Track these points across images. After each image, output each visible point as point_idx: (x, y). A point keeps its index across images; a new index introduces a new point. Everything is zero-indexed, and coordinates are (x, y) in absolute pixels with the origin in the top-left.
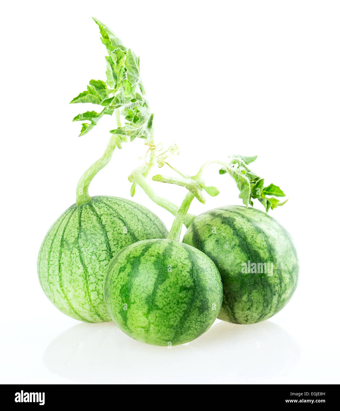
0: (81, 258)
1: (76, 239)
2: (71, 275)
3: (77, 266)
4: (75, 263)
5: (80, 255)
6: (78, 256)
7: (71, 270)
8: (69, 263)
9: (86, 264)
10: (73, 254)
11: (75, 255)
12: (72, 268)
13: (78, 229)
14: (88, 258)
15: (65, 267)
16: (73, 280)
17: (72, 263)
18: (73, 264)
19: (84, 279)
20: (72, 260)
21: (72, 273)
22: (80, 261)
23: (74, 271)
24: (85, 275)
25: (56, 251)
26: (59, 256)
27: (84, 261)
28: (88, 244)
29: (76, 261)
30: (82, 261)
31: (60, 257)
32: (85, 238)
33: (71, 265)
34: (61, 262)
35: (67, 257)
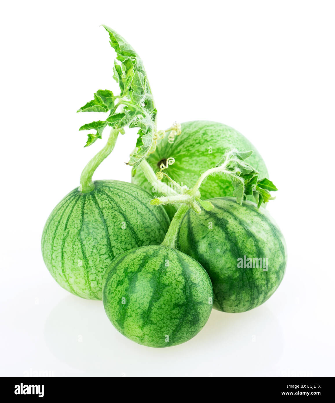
0: (82, 250)
1: (78, 231)
2: (73, 264)
3: (79, 257)
4: (77, 254)
5: (82, 247)
6: (80, 248)
7: (73, 260)
8: (72, 253)
9: (87, 256)
10: (76, 245)
11: (77, 246)
12: (74, 258)
13: (81, 221)
14: (89, 251)
15: (68, 256)
16: (75, 269)
17: (74, 253)
18: (75, 255)
19: (85, 269)
20: (74, 251)
21: (74, 263)
22: (82, 253)
23: (75, 261)
24: (86, 266)
25: (59, 239)
26: (63, 244)
27: (86, 253)
28: (89, 237)
29: (78, 252)
30: (84, 253)
31: (63, 246)
32: (87, 232)
33: (73, 255)
34: (64, 250)
35: (70, 248)
